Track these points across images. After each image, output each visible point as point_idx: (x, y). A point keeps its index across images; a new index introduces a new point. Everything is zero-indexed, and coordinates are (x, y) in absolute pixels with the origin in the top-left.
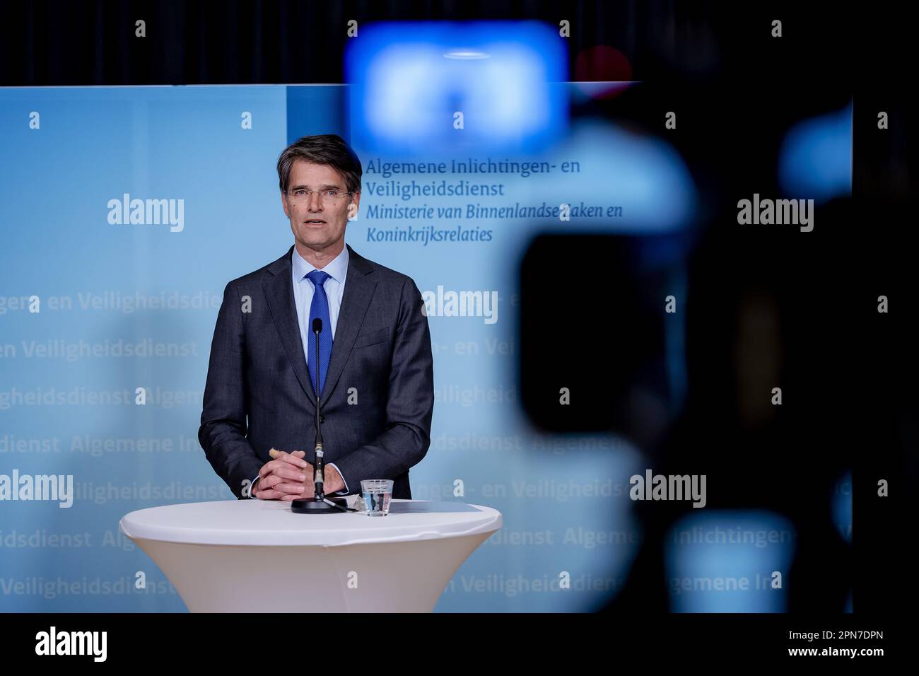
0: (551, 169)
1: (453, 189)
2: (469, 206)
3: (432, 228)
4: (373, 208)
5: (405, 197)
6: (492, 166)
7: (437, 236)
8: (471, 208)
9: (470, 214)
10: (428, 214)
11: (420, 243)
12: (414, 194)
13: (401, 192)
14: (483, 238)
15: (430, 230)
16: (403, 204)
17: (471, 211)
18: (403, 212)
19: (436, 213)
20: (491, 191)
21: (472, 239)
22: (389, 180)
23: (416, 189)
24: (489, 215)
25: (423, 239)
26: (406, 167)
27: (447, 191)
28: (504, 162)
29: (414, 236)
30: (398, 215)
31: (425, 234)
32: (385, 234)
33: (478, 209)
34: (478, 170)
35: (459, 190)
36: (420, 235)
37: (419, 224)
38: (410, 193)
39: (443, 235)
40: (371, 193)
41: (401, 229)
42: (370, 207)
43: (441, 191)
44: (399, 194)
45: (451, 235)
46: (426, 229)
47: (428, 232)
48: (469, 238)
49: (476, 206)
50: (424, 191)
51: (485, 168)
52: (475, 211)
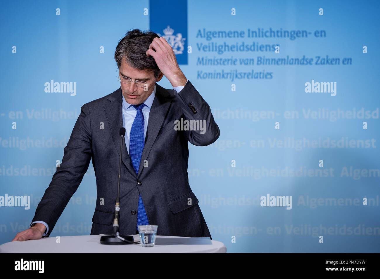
0: (308, 35)
1: (249, 47)
2: (258, 58)
3: (236, 71)
4: (201, 59)
5: (220, 52)
6: (273, 34)
7: (239, 76)
8: (260, 59)
9: (259, 63)
10: (234, 62)
11: (229, 80)
12: (225, 50)
13: (218, 49)
14: (267, 77)
15: (235, 72)
16: (218, 57)
17: (260, 61)
18: (219, 61)
19: (238, 63)
20: (272, 49)
21: (260, 78)
22: (211, 42)
23: (227, 48)
24: (270, 63)
25: (230, 78)
26: (221, 34)
27: (245, 49)
28: (279, 30)
29: (225, 76)
30: (216, 63)
31: (232, 75)
32: (208, 75)
33: (264, 60)
34: (264, 35)
35: (252, 48)
36: (229, 75)
37: (228, 68)
38: (223, 49)
39: (243, 75)
40: (199, 49)
41: (218, 71)
42: (199, 59)
43: (242, 48)
44: (216, 50)
45: (248, 75)
46: (232, 72)
47: (233, 74)
48: (259, 77)
49: (263, 57)
50: (232, 48)
51: (268, 34)
52: (262, 61)
